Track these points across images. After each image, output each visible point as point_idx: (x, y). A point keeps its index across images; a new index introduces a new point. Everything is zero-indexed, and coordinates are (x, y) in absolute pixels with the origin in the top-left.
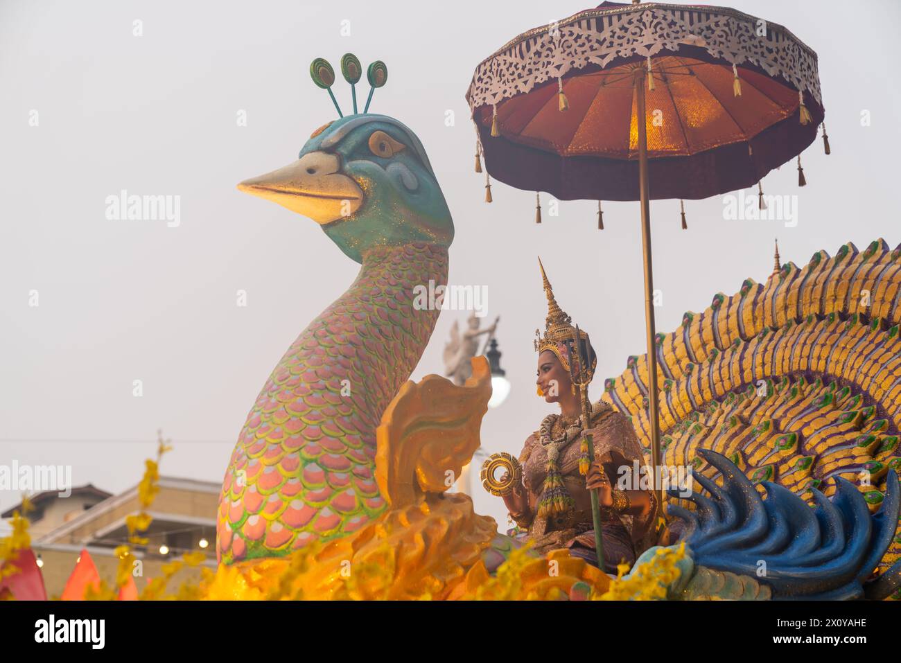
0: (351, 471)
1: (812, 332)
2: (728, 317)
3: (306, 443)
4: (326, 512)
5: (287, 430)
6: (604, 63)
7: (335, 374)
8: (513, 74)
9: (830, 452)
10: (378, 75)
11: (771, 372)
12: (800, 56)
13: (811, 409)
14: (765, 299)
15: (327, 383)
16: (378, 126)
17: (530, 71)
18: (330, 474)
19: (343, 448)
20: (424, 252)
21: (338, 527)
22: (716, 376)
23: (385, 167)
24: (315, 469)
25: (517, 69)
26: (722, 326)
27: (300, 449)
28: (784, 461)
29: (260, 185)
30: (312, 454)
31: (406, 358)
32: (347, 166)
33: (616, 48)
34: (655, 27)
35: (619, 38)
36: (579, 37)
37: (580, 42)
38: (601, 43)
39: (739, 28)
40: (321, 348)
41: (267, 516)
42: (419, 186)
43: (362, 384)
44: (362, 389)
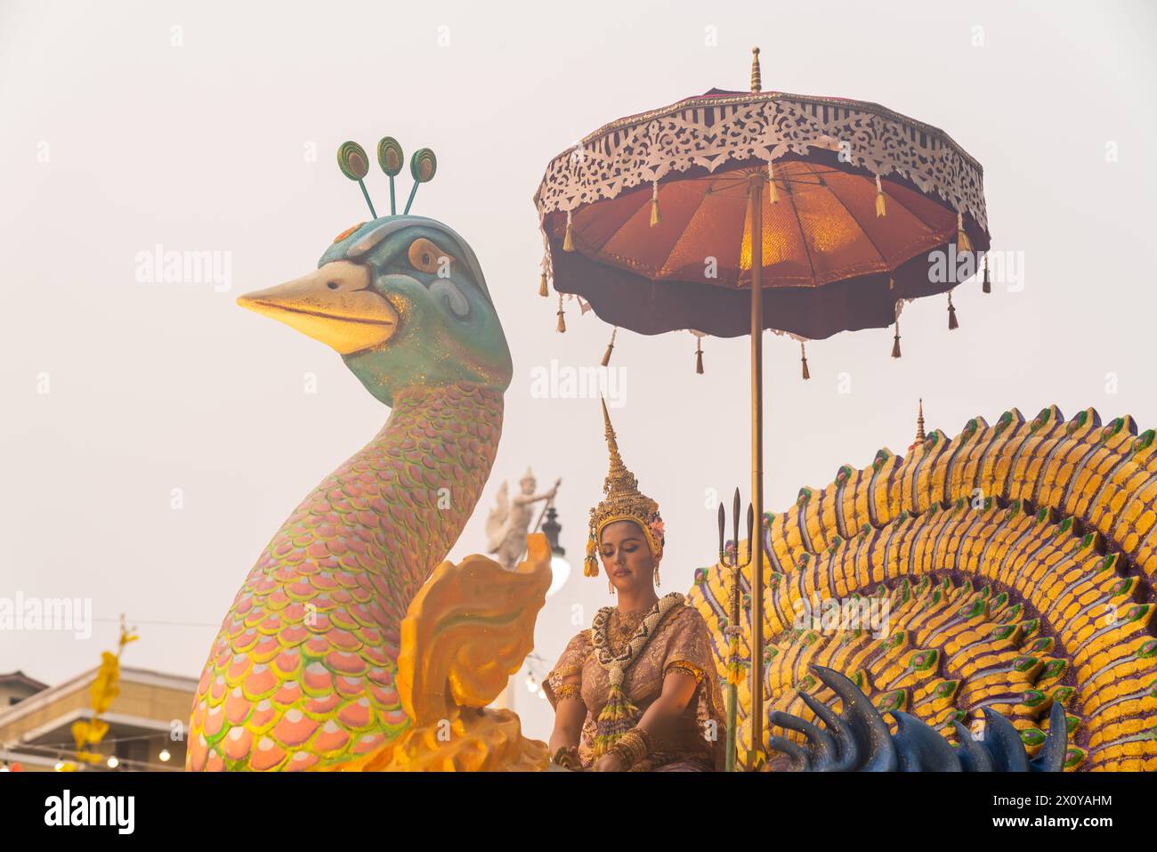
0: (366, 675)
1: (962, 521)
2: (856, 496)
3: (309, 635)
4: (331, 727)
5: (285, 618)
6: (713, 166)
7: (352, 549)
8: (595, 174)
9: (979, 676)
10: (425, 166)
11: (908, 570)
12: (961, 169)
13: (958, 620)
14: (904, 476)
15: (339, 560)
16: (423, 232)
17: (618, 171)
18: (337, 677)
19: (356, 645)
20: (472, 396)
21: (344, 748)
22: (837, 571)
23: (426, 285)
24: (319, 670)
25: (601, 168)
26: (848, 508)
27: (300, 644)
28: (920, 685)
29: (265, 300)
30: (317, 651)
31: (443, 531)
32: (379, 282)
33: (729, 147)
34: (780, 123)
35: (734, 135)
36: (682, 131)
37: (683, 137)
38: (709, 140)
39: (886, 130)
40: (335, 514)
41: (255, 729)
42: (471, 311)
43: (384, 562)
44: (386, 569)
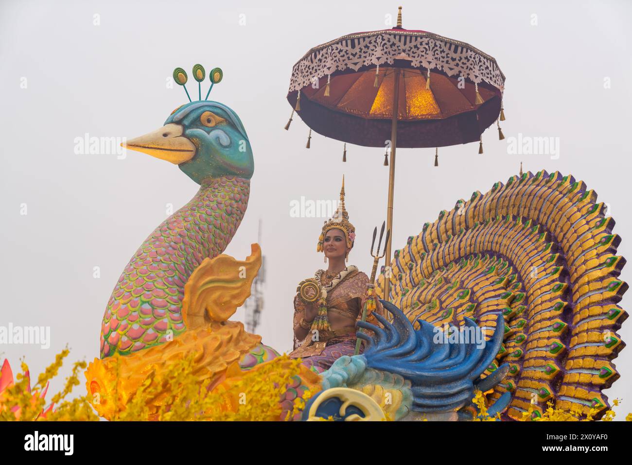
0: (167, 308)
1: (497, 227)
3: (145, 292)
4: (151, 331)
5: (135, 284)
6: (356, 68)
7: (168, 253)
8: (307, 72)
9: (486, 301)
10: (216, 76)
11: (474, 251)
12: (480, 61)
13: (483, 275)
15: (162, 258)
16: (208, 109)
17: (316, 70)
18: (155, 310)
19: (165, 295)
20: (232, 182)
21: (156, 341)
23: (209, 133)
24: (147, 307)
25: (309, 69)
27: (140, 296)
28: (461, 305)
30: (147, 298)
31: (216, 243)
32: (188, 132)
33: (363, 59)
34: (383, 46)
35: (364, 52)
36: (341, 51)
37: (342, 54)
38: (354, 55)
39: (436, 45)
40: (162, 237)
41: (120, 332)
42: (231, 142)
43: (183, 259)
44: (184, 261)
